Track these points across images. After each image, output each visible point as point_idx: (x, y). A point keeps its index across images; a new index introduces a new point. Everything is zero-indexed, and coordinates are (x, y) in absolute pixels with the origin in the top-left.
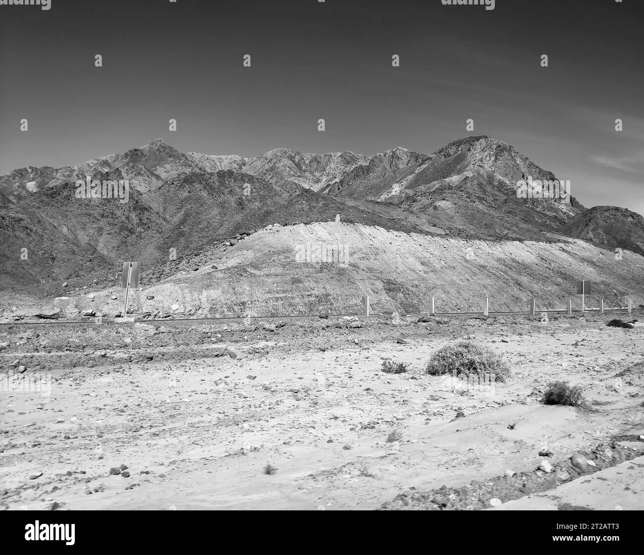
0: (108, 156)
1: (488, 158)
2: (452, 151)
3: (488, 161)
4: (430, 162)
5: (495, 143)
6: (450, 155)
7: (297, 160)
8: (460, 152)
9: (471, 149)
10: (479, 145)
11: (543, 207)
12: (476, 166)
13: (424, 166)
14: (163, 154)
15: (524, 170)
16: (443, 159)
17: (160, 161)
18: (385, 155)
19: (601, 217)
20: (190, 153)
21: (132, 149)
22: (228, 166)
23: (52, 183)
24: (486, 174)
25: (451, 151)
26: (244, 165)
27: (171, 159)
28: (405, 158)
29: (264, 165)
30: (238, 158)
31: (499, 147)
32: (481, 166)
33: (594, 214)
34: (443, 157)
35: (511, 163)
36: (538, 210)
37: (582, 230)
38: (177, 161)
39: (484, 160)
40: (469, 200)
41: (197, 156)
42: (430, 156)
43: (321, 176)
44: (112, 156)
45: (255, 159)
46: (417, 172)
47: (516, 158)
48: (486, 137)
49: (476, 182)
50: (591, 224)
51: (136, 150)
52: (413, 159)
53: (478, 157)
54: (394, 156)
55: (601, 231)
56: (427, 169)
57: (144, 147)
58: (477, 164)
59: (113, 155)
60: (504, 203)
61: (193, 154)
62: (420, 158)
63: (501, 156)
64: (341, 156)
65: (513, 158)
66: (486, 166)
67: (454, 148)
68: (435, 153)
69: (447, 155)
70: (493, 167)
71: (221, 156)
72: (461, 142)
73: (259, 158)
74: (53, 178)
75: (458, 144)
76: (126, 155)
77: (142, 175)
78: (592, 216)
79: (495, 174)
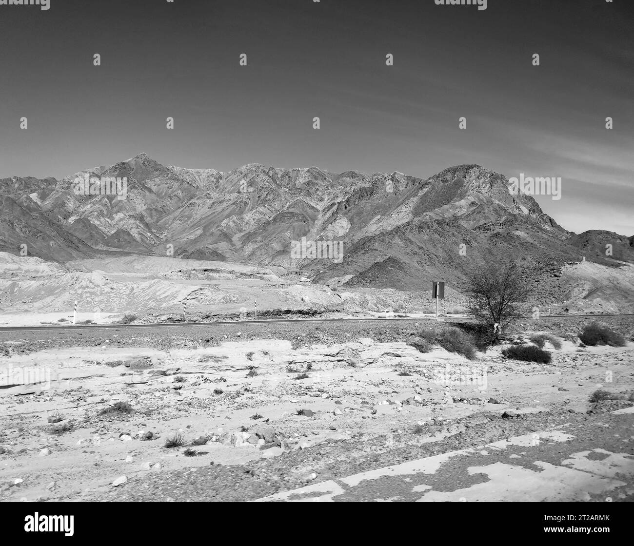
1: (484, 185)
2: (449, 176)
3: (484, 187)
4: (430, 186)
5: (487, 171)
6: (448, 181)
7: (271, 175)
8: (456, 178)
9: (467, 176)
10: (473, 173)
12: (475, 192)
13: (425, 190)
14: (149, 168)
16: (441, 184)
17: (148, 175)
21: (119, 162)
22: (206, 179)
23: (53, 194)
24: (485, 199)
25: (448, 178)
26: (221, 178)
27: (158, 173)
28: (403, 182)
29: (241, 179)
30: (214, 172)
31: (492, 175)
32: (479, 192)
34: (441, 182)
35: (503, 189)
38: (165, 175)
39: (481, 187)
41: (177, 170)
44: (98, 169)
46: (420, 194)
48: (478, 166)
51: (123, 163)
52: (410, 183)
53: (475, 183)
54: (393, 179)
56: (429, 192)
58: (475, 190)
61: (173, 167)
62: (417, 182)
63: (495, 183)
64: (308, 171)
65: (504, 185)
66: (483, 192)
67: (450, 174)
68: (433, 178)
69: (445, 181)
70: (489, 193)
71: (199, 170)
72: (455, 169)
73: (234, 172)
74: (53, 190)
75: (454, 171)
76: (115, 168)
77: (136, 188)
79: (492, 199)
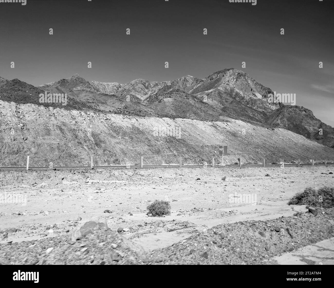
0: (51, 83)
3: (232, 81)
4: (202, 83)
5: (237, 72)
7: (147, 85)
8: (218, 77)
9: (224, 75)
10: (228, 73)
11: (258, 106)
12: (225, 85)
14: (78, 82)
15: (253, 86)
17: (76, 85)
18: (180, 80)
19: (287, 111)
20: (93, 81)
21: (62, 79)
22: (111, 88)
24: (230, 89)
25: (214, 77)
26: (120, 87)
27: (82, 84)
28: (191, 81)
29: (130, 87)
30: (117, 84)
31: (239, 74)
32: (228, 85)
33: (283, 110)
34: (210, 80)
35: (245, 83)
36: (255, 108)
37: (275, 119)
38: (84, 85)
39: (230, 81)
40: (186, 98)
41: (96, 83)
42: (203, 80)
43: (148, 91)
45: (126, 84)
46: (195, 88)
47: (248, 80)
48: (233, 69)
49: (217, 92)
50: (280, 115)
51: (64, 80)
52: (195, 82)
53: (227, 79)
54: (185, 80)
55: (285, 119)
56: (200, 86)
57: (69, 78)
58: (226, 83)
59: (54, 82)
60: (231, 103)
61: (94, 82)
62: (199, 81)
63: (239, 79)
65: (246, 80)
66: (231, 84)
67: (216, 75)
68: (206, 78)
69: (212, 79)
70: (234, 85)
71: (109, 83)
72: (220, 72)
73: (128, 84)
75: (218, 73)
76: (59, 82)
78: (282, 111)
79: (235, 89)
